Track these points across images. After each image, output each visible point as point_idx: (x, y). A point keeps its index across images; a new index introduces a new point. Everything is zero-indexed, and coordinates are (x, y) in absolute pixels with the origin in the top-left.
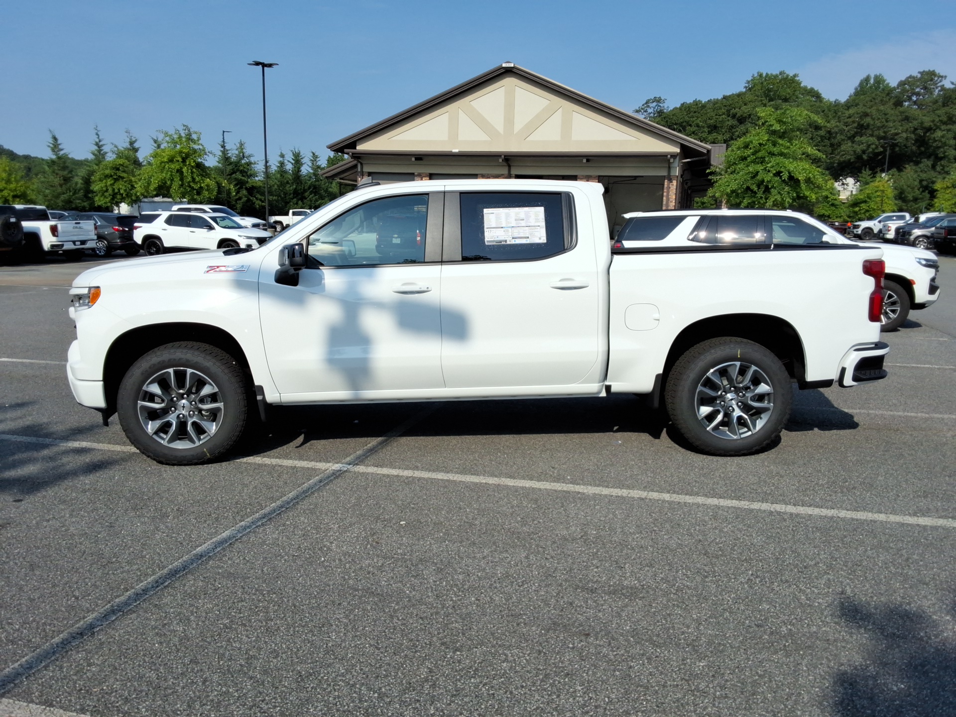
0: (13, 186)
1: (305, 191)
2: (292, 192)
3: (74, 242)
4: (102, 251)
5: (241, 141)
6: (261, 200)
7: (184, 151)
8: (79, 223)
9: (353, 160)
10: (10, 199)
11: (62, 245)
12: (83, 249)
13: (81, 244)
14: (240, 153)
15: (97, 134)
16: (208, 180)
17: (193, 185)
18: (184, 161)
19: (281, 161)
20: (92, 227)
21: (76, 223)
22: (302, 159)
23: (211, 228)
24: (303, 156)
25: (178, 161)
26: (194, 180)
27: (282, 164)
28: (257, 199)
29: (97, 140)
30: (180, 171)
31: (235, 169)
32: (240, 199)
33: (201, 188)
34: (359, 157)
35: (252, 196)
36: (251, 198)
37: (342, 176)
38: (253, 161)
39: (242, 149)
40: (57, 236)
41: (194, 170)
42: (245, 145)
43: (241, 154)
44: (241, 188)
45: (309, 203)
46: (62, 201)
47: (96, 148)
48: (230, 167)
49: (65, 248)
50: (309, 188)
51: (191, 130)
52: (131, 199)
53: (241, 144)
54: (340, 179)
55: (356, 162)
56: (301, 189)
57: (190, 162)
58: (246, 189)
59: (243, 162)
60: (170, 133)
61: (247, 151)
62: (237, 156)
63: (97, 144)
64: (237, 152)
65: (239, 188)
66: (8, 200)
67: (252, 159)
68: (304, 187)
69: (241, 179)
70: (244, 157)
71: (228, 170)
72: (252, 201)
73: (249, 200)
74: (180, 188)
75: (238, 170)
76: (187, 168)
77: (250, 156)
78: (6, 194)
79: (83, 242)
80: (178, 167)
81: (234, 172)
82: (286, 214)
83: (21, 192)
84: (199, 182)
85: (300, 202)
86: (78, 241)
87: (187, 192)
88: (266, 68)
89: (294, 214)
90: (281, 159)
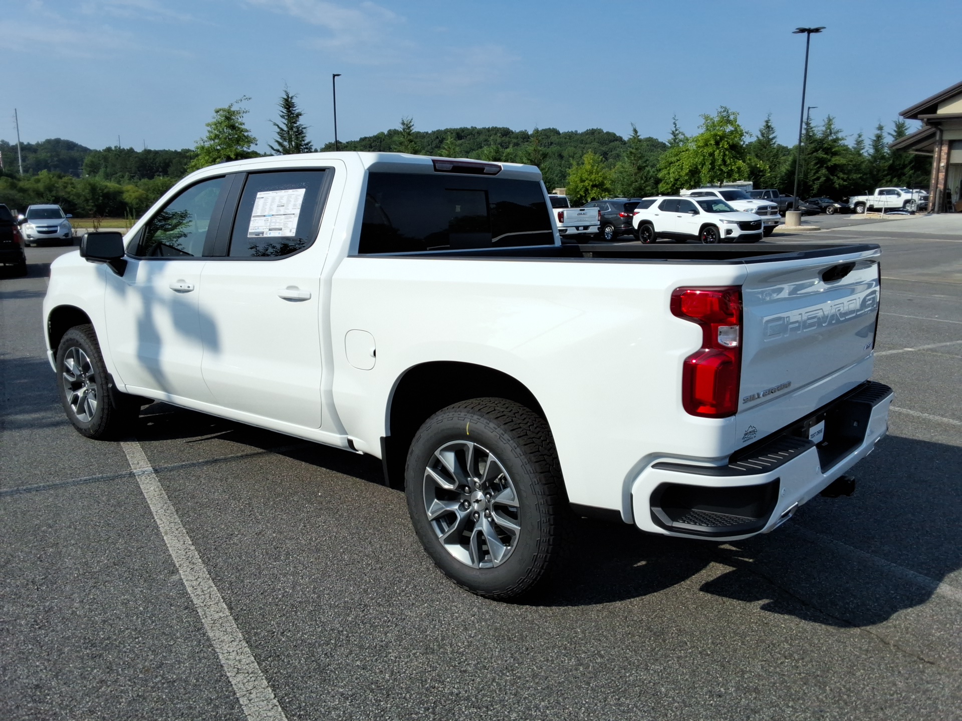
0: (593, 177)
1: (904, 166)
2: (886, 168)
3: (577, 228)
4: (610, 235)
5: (829, 117)
6: (843, 179)
7: (719, 133)
8: (584, 210)
9: (928, 127)
10: (589, 188)
11: (566, 230)
12: (585, 233)
13: (584, 229)
14: (827, 129)
15: (675, 124)
16: (741, 161)
17: (723, 168)
18: (717, 143)
19: (877, 134)
20: (596, 213)
21: (581, 210)
22: (906, 129)
23: (696, 212)
24: (908, 126)
25: (711, 144)
26: (724, 161)
27: (879, 137)
28: (838, 178)
29: (674, 129)
30: (712, 154)
31: (818, 147)
32: (818, 179)
33: (732, 170)
34: (939, 124)
35: (833, 175)
36: (832, 178)
37: (919, 146)
38: (840, 137)
39: (830, 125)
40: (563, 222)
41: (727, 153)
42: (834, 121)
43: (829, 131)
44: (821, 167)
45: (907, 180)
46: (634, 189)
47: (672, 136)
48: (813, 145)
49: (568, 233)
50: (910, 162)
51: (729, 111)
52: (690, 185)
53: (830, 120)
54: (917, 150)
55: (934, 129)
56: (899, 165)
57: (723, 144)
58: (827, 168)
59: (830, 138)
60: (711, 117)
61: (835, 126)
62: (824, 133)
63: (673, 133)
64: (824, 129)
65: (818, 168)
66: (588, 189)
67: (840, 135)
68: (904, 162)
69: (823, 157)
70: (831, 133)
71: (809, 148)
72: (832, 180)
73: (828, 180)
74: (709, 171)
75: (820, 148)
76: (720, 151)
77: (838, 132)
78: (587, 184)
79: (586, 228)
80: (711, 150)
81: (816, 150)
82: (871, 193)
83: (599, 181)
84: (730, 164)
85: (895, 180)
86: (581, 226)
87: (717, 176)
88: (812, 34)
89: (881, 193)
90: (879, 132)
